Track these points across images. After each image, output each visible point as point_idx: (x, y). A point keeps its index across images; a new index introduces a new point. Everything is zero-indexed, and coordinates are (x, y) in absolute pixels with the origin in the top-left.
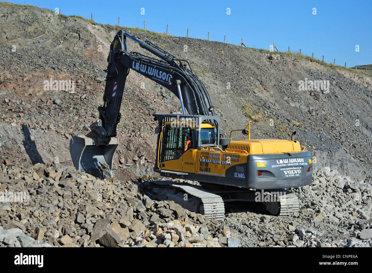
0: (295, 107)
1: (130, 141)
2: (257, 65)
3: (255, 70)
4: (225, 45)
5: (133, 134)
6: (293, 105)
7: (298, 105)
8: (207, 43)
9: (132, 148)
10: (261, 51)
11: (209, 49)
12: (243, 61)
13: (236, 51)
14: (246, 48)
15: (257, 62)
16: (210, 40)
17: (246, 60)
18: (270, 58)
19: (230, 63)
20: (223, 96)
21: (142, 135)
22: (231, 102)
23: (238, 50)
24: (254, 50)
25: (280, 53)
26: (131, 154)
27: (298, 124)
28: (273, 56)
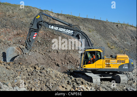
0: (126, 44)
1: (66, 56)
2: (112, 28)
3: (112, 30)
4: (101, 21)
5: (67, 53)
6: (125, 43)
7: (127, 43)
8: (94, 20)
9: (67, 59)
10: (114, 23)
11: (95, 22)
13: (105, 23)
14: (108, 22)
15: (112, 27)
17: (108, 26)
18: (117, 26)
19: (103, 27)
20: (100, 39)
21: (70, 54)
22: (103, 42)
23: (105, 22)
24: (112, 23)
25: (121, 24)
26: (66, 61)
27: (127, 50)
28: (118, 25)
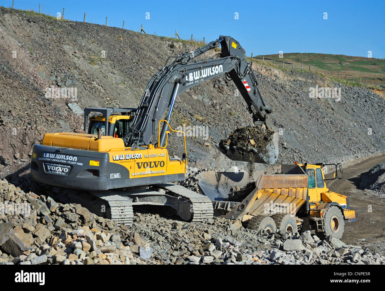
0: (198, 100)
1: (25, 135)
2: (158, 54)
3: (156, 58)
4: (125, 31)
5: (29, 126)
6: (195, 97)
7: (200, 98)
8: (105, 28)
9: (28, 142)
10: (162, 38)
11: (107, 36)
12: (143, 49)
13: (136, 38)
14: (146, 36)
15: (158, 50)
16: (108, 25)
17: (146, 48)
18: (172, 46)
19: (129, 50)
20: (121, 86)
21: (39, 128)
22: (130, 93)
23: (138, 36)
24: (155, 37)
25: (183, 41)
26: (27, 148)
27: (201, 118)
28: (175, 44)
